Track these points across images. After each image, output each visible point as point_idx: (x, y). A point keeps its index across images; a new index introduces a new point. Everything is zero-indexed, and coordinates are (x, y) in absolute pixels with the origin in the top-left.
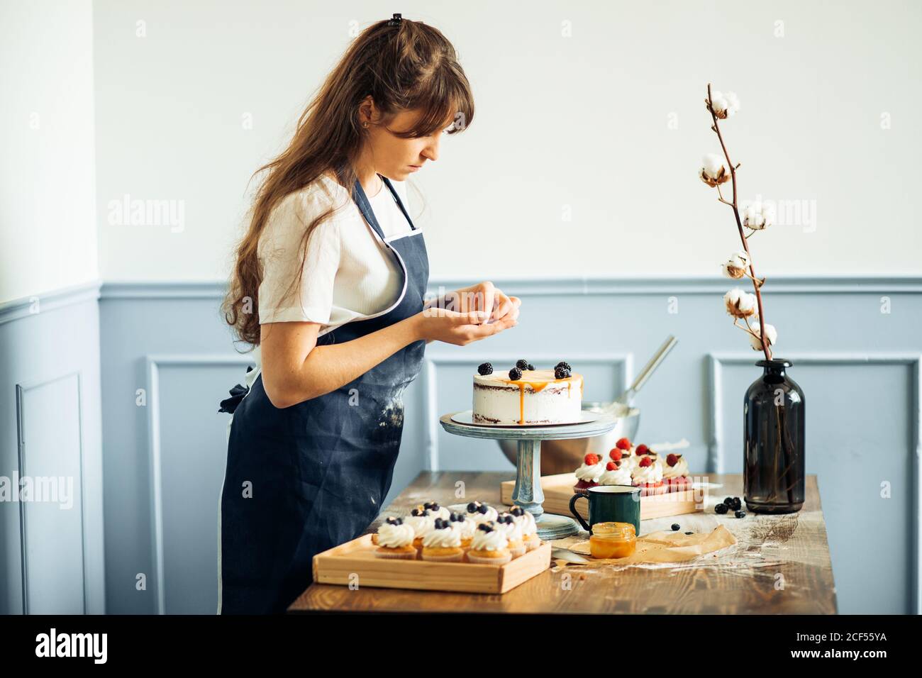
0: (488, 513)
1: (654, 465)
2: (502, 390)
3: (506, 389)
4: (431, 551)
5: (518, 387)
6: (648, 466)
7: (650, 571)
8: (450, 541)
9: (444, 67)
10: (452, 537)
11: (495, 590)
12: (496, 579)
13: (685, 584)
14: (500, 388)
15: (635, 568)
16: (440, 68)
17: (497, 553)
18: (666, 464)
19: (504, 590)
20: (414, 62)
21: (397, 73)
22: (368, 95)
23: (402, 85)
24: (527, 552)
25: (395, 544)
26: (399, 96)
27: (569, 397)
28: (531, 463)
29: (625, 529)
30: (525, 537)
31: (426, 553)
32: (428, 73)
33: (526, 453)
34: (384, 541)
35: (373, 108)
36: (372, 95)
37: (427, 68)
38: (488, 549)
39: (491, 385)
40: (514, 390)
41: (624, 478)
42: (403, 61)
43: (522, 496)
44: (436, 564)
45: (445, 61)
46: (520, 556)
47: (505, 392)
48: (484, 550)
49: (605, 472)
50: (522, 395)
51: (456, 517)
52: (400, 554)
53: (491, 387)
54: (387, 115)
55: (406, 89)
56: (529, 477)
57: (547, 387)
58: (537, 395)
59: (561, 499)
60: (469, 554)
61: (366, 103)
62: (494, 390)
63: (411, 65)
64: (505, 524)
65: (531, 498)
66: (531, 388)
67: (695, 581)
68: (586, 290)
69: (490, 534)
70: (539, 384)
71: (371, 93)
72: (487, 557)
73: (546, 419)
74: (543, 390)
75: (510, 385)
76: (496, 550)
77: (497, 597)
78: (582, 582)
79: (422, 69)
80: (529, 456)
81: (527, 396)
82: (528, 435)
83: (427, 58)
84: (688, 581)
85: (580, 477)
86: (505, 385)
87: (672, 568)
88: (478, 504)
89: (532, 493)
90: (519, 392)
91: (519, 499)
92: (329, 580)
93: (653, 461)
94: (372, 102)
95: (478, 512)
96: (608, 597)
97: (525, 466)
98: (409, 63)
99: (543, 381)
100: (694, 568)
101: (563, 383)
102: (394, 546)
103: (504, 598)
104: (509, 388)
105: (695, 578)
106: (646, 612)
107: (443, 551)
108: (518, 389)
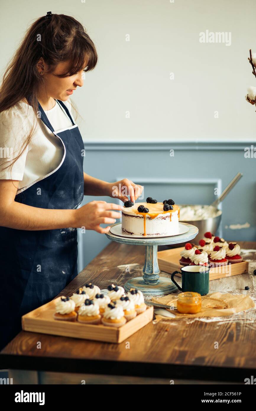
0: (119, 291)
1: (221, 250)
2: (134, 218)
3: (137, 217)
4: (82, 318)
5: (142, 216)
6: (218, 251)
7: (206, 324)
8: (92, 313)
9: (78, 35)
10: (93, 310)
11: (115, 341)
12: (115, 336)
13: (222, 335)
14: (133, 216)
15: (198, 321)
16: (76, 36)
17: (117, 321)
18: (228, 249)
19: (120, 341)
20: (62, 35)
21: (53, 43)
22: (40, 57)
23: (57, 49)
24: (138, 315)
25: (64, 312)
26: (57, 55)
27: (171, 221)
28: (152, 253)
29: (196, 298)
30: (137, 306)
31: (80, 319)
32: (70, 40)
33: (150, 248)
34: (59, 310)
35: (44, 63)
36: (43, 57)
37: (69, 37)
38: (112, 318)
39: (129, 214)
40: (140, 218)
41: (204, 258)
42: (56, 36)
43: (147, 271)
44: (84, 325)
45: (78, 33)
46: (133, 319)
47: (136, 218)
48: (110, 318)
49: (194, 255)
50: (144, 220)
51: (99, 296)
52: (66, 318)
53: (129, 215)
54: (52, 66)
55: (59, 50)
56: (151, 261)
57: (158, 216)
58: (153, 221)
59: (172, 267)
60: (103, 320)
61: (40, 61)
62: (130, 217)
63: (60, 37)
64: (124, 301)
65: (152, 272)
66: (150, 217)
67: (228, 334)
68: (197, 148)
69: (113, 310)
70: (154, 215)
71: (42, 56)
72: (111, 322)
73: (158, 233)
74: (156, 218)
75: (138, 215)
76: (116, 319)
77: (115, 346)
78: (166, 333)
79: (66, 39)
80: (151, 250)
81: (147, 221)
82: (147, 243)
83: (69, 33)
84: (224, 333)
85: (182, 256)
86: (136, 215)
87: (219, 322)
88: (113, 286)
89: (153, 269)
90: (143, 219)
91: (146, 272)
92: (30, 329)
93: (221, 248)
94: (43, 60)
95: (113, 290)
96: (177, 348)
97: (149, 255)
98: (59, 36)
99: (156, 212)
100: (230, 322)
101: (168, 214)
102: (64, 313)
103: (120, 346)
104: (138, 217)
105: (229, 331)
106: (194, 362)
107: (88, 318)
108: (142, 217)
